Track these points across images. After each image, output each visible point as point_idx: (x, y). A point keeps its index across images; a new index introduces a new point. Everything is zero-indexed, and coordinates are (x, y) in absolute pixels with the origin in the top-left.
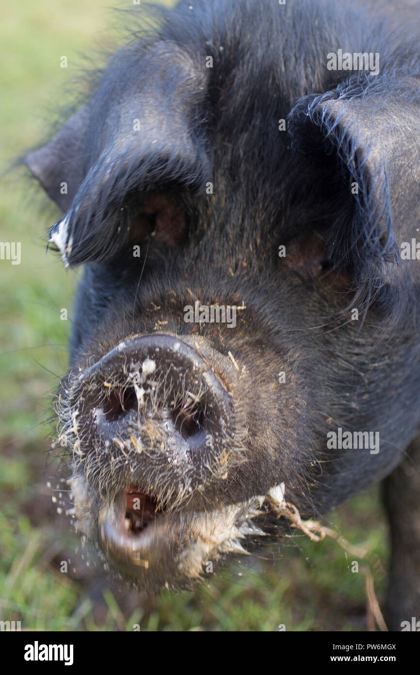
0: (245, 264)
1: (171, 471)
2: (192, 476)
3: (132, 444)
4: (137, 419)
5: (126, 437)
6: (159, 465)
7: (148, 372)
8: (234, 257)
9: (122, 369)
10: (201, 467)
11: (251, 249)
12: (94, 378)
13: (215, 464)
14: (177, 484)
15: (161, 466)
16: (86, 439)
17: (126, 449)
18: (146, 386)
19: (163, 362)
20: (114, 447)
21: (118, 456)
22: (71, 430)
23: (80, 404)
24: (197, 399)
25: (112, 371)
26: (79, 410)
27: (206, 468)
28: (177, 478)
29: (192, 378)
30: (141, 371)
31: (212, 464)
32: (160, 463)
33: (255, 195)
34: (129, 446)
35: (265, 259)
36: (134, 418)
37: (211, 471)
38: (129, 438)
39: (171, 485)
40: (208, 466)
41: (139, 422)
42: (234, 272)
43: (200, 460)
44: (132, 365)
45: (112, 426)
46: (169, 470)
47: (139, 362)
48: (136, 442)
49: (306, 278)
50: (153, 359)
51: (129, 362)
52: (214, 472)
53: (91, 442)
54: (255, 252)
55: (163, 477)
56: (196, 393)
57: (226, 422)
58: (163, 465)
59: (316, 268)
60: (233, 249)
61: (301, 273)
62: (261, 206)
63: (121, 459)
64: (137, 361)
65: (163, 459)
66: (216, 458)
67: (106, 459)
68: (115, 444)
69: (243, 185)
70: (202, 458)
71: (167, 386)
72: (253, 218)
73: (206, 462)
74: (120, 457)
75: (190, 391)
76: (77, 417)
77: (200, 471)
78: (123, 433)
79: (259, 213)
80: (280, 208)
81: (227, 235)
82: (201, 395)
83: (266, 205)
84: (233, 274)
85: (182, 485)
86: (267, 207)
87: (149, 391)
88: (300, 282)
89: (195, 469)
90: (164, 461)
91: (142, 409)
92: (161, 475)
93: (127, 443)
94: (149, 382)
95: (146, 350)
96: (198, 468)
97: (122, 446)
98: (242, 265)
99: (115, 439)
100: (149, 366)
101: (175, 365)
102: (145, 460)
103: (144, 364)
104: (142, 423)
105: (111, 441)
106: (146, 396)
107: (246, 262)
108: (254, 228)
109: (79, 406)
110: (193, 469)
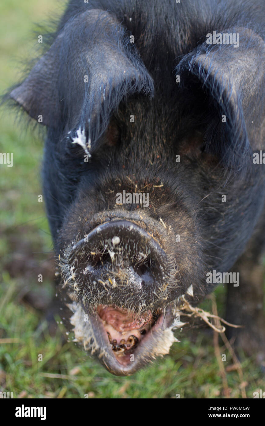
0: (158, 157)
1: (134, 296)
2: (145, 298)
3: (109, 283)
4: (111, 268)
5: (105, 279)
6: (126, 294)
7: (116, 243)
8: (151, 153)
9: (101, 243)
10: (151, 293)
11: (161, 147)
12: (84, 249)
13: (159, 292)
14: (137, 304)
15: (127, 295)
16: (81, 282)
17: (106, 285)
18: (115, 251)
19: (124, 237)
20: (99, 284)
21: (102, 291)
22: (70, 277)
23: (75, 262)
24: (145, 257)
25: (94, 244)
26: (75, 266)
27: (154, 294)
28: (137, 300)
29: (141, 245)
30: (112, 243)
31: (157, 292)
32: (127, 292)
33: (160, 113)
34: (108, 284)
35: (169, 152)
36: (110, 267)
37: (157, 296)
38: (108, 279)
39: (134, 304)
40: (155, 293)
41: (113, 270)
42: (153, 163)
43: (150, 289)
44: (106, 241)
45: (96, 272)
46: (133, 296)
47: (110, 238)
48: (112, 281)
49: (193, 159)
50: (118, 236)
51: (104, 239)
52: (159, 296)
53: (84, 283)
54: (163, 148)
55: (129, 301)
56: (144, 253)
57: (164, 268)
58: (129, 294)
59: (198, 153)
60: (150, 147)
61: (190, 157)
62: (164, 119)
63: (104, 292)
64: (109, 238)
65: (128, 290)
66: (160, 288)
67: (95, 292)
68: (99, 283)
69: (152, 108)
70: (151, 288)
71: (128, 250)
72: (160, 127)
73: (153, 291)
74: (103, 291)
75: (141, 252)
76: (74, 270)
77: (151, 296)
78: (104, 277)
79: (163, 124)
80: (175, 120)
81: (146, 139)
82: (148, 254)
83: (167, 119)
84: (152, 164)
85: (141, 304)
86: (168, 120)
87: (117, 253)
88: (189, 162)
89: (147, 294)
90: (129, 291)
91: (114, 262)
92: (128, 300)
93: (107, 282)
94: (117, 248)
95: (113, 231)
96: (149, 294)
97: (104, 284)
98: (157, 157)
99: (99, 280)
100: (116, 240)
101: (131, 238)
102: (118, 291)
103: (113, 240)
104: (115, 270)
105: (97, 282)
106: (115, 256)
107: (159, 155)
108: (161, 133)
109: (74, 264)
110: (146, 295)
